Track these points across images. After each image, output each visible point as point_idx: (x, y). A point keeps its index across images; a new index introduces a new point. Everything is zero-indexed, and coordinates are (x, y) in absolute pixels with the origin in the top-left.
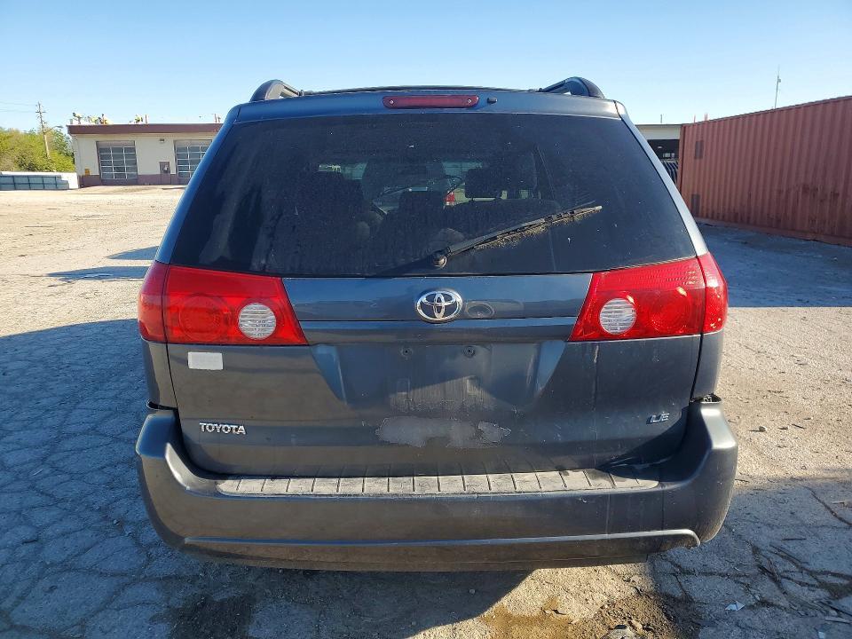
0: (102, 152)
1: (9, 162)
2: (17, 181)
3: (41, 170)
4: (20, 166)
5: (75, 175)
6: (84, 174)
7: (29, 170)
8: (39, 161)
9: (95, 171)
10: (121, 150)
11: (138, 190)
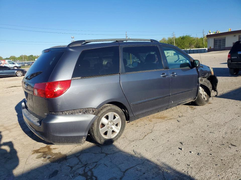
0: (215, 41)
1: (193, 46)
2: (194, 51)
3: (201, 48)
4: (196, 47)
5: (207, 48)
6: (209, 48)
7: (198, 48)
8: (201, 45)
9: (212, 47)
10: (221, 40)
11: (223, 52)
